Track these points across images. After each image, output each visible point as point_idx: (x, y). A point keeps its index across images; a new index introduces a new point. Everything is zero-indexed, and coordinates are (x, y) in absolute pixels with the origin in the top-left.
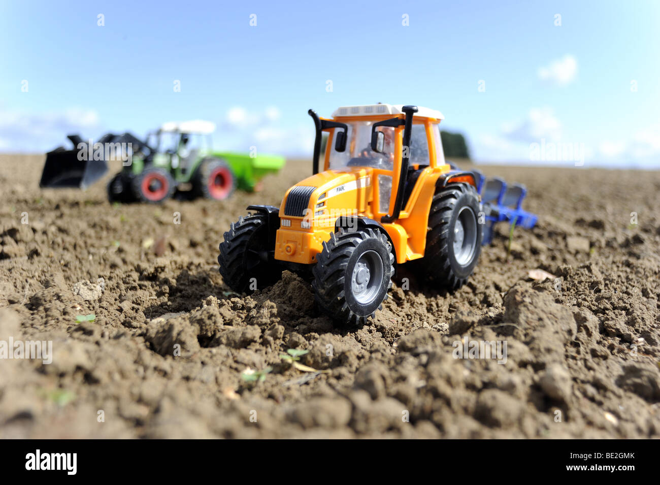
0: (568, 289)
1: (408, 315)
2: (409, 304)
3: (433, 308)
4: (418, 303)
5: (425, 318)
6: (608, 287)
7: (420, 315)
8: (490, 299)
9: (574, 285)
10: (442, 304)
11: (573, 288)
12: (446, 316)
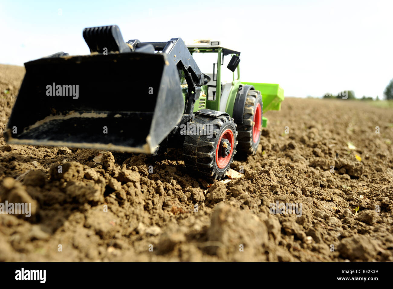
0: (255, 192)
1: (126, 216)
2: (129, 203)
3: (150, 206)
4: (136, 203)
5: (141, 219)
6: (282, 189)
7: (137, 215)
8: (195, 197)
9: (259, 188)
10: (157, 202)
11: (258, 190)
12: (159, 214)
